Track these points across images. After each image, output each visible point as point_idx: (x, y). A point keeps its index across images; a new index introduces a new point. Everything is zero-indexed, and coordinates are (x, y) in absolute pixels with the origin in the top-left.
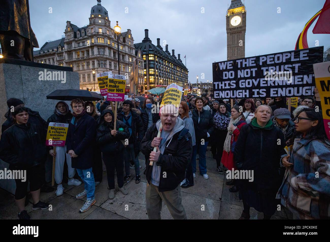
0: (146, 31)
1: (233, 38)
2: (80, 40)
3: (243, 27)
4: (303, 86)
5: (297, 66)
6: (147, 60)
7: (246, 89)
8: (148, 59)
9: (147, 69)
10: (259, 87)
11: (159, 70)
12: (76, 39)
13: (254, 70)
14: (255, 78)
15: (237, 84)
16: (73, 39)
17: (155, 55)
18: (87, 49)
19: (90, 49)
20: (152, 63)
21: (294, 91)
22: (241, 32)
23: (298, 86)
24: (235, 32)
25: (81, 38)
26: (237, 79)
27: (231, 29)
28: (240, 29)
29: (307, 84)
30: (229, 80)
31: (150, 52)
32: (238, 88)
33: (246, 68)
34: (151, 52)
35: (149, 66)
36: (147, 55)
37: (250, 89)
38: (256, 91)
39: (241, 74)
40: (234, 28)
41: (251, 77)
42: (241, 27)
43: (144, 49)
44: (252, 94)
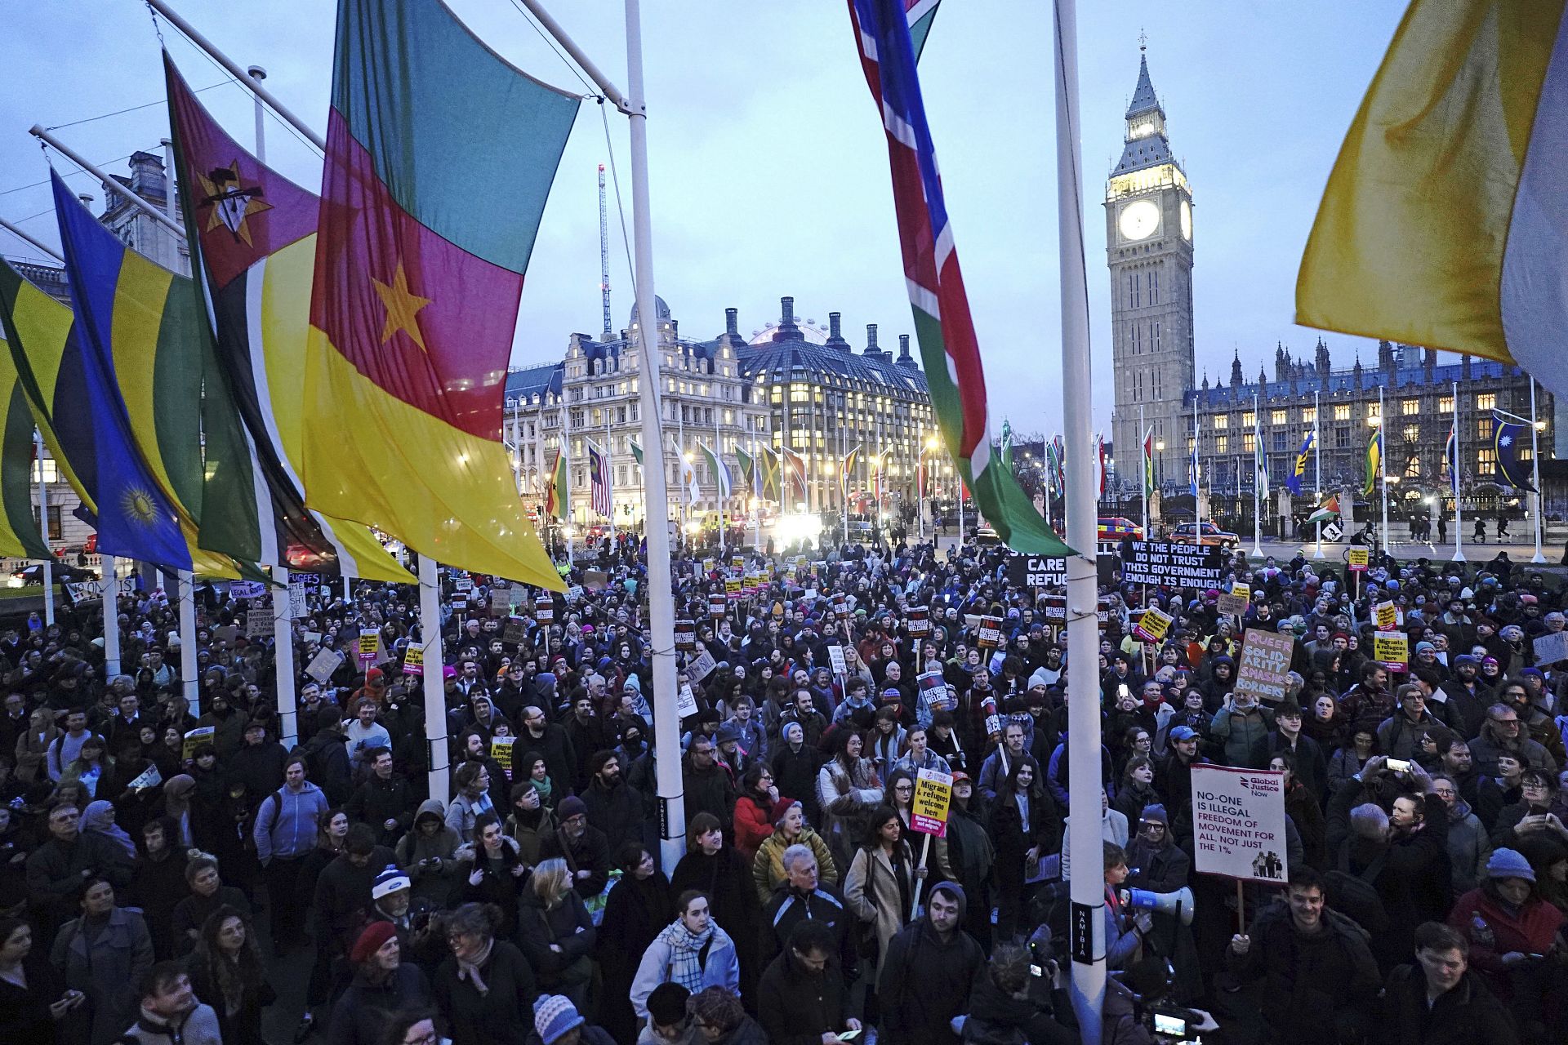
0: (787, 303)
1: (1134, 286)
2: (603, 380)
3: (1166, 243)
4: (1207, 579)
5: (1202, 559)
6: (786, 403)
7: (1158, 575)
8: (789, 397)
9: (787, 430)
10: (1170, 575)
11: (825, 431)
12: (593, 378)
13: (1166, 556)
14: (1167, 565)
15: (1150, 568)
16: (586, 378)
17: (811, 386)
18: (621, 405)
19: (628, 407)
20: (801, 410)
21: (1200, 582)
22: (1161, 261)
23: (1203, 579)
24: (1139, 264)
25: (605, 376)
26: (1150, 564)
27: (1122, 252)
28: (1156, 253)
29: (1210, 578)
30: (1141, 562)
31: (794, 376)
32: (1150, 573)
33: (1158, 553)
34: (799, 376)
35: (790, 423)
36: (786, 386)
37: (1162, 576)
38: (1167, 578)
39: (1154, 558)
40: (1134, 249)
41: (1163, 564)
42: (1160, 244)
43: (777, 367)
44: (1163, 581)
